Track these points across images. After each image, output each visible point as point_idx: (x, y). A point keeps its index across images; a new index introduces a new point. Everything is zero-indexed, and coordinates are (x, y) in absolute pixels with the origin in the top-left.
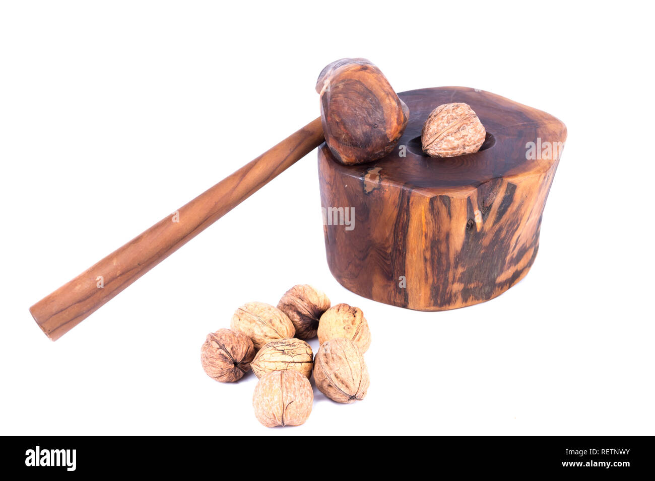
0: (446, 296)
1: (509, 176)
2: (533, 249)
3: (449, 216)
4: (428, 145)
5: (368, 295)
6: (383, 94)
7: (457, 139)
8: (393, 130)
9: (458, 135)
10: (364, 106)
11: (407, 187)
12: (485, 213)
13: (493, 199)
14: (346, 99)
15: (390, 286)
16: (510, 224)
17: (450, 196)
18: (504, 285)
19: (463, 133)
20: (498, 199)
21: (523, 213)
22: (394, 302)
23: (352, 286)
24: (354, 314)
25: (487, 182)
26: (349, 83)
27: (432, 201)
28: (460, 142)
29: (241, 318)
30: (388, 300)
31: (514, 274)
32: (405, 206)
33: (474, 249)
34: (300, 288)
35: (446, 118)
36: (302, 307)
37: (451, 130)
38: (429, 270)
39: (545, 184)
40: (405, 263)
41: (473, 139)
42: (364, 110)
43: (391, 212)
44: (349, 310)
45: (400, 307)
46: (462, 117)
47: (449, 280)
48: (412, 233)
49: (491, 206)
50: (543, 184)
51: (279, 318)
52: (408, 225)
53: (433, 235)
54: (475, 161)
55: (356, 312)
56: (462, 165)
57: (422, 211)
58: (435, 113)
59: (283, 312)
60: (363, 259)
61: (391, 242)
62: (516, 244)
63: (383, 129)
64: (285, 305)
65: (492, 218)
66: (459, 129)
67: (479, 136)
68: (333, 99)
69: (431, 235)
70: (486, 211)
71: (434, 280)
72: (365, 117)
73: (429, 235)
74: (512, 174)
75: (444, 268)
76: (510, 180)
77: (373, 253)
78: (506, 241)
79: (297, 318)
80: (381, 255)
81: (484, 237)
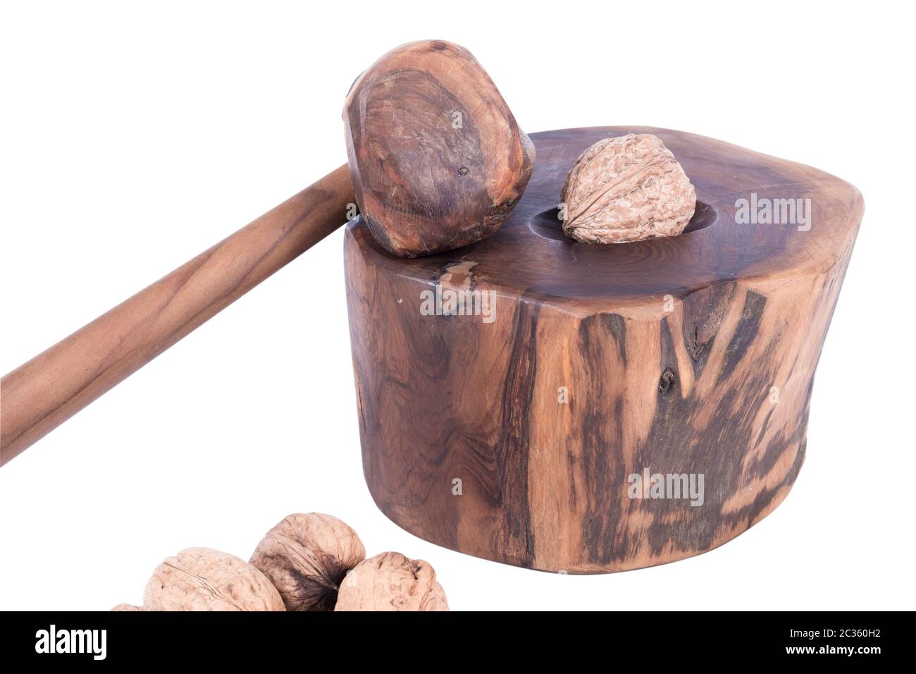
0: (616, 540)
1: (749, 278)
2: (797, 445)
3: (621, 359)
4: (575, 219)
5: (450, 541)
6: (478, 102)
7: (636, 205)
8: (501, 180)
9: (639, 197)
10: (438, 127)
11: (531, 297)
12: (699, 358)
13: (715, 326)
14: (400, 111)
15: (495, 519)
16: (752, 384)
17: (623, 315)
18: (739, 518)
19: (650, 193)
20: (726, 326)
21: (779, 359)
22: (505, 555)
23: (415, 521)
24: (414, 574)
25: (702, 288)
26: (405, 76)
27: (585, 325)
28: (643, 212)
29: (167, 584)
30: (492, 551)
31: (759, 496)
32: (527, 339)
33: (676, 437)
34: (299, 519)
35: (612, 161)
36: (301, 560)
37: (623, 185)
38: (578, 481)
39: (824, 300)
40: (526, 468)
41: (669, 206)
42: (439, 135)
43: (496, 355)
44: (403, 565)
45: (518, 566)
46: (647, 159)
47: (622, 504)
48: (542, 400)
49: (711, 341)
50: (820, 298)
51: (248, 581)
52: (534, 381)
53: (588, 401)
54: (675, 250)
55: (419, 569)
56: (648, 256)
57: (563, 347)
58: (589, 154)
59: (262, 571)
60: (438, 462)
61: (496, 421)
62: (764, 430)
63: (478, 179)
64: (266, 556)
65: (713, 367)
66: (640, 183)
67: (682, 200)
68: (372, 110)
69: (584, 404)
70: (700, 351)
71: (589, 503)
72: (440, 151)
73: (578, 401)
74: (757, 273)
75: (612, 478)
76: (753, 285)
77: (457, 446)
78: (742, 420)
79: (290, 585)
80: (478, 453)
81: (697, 410)
